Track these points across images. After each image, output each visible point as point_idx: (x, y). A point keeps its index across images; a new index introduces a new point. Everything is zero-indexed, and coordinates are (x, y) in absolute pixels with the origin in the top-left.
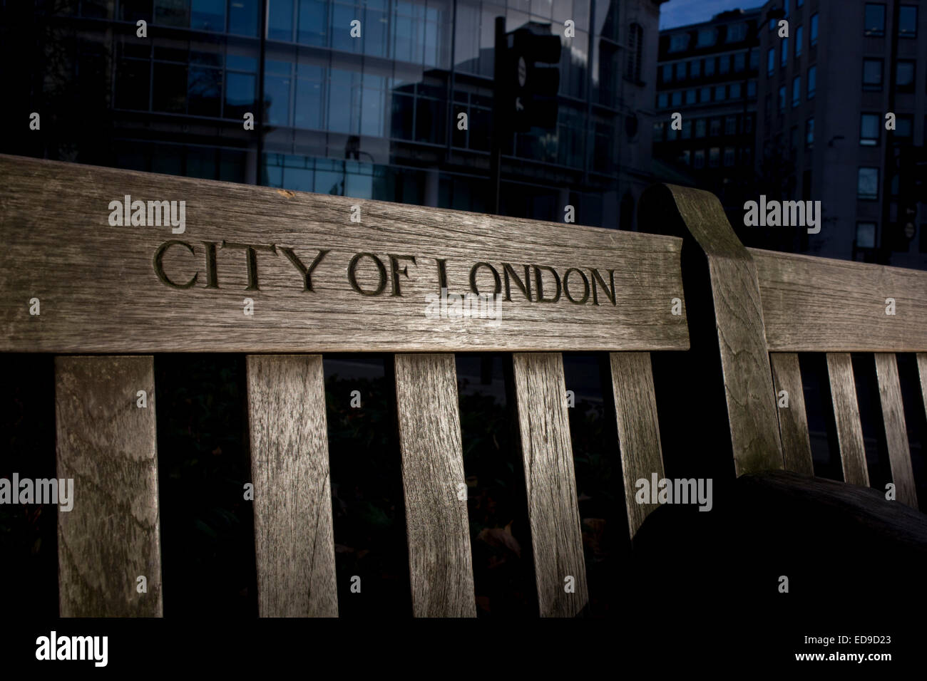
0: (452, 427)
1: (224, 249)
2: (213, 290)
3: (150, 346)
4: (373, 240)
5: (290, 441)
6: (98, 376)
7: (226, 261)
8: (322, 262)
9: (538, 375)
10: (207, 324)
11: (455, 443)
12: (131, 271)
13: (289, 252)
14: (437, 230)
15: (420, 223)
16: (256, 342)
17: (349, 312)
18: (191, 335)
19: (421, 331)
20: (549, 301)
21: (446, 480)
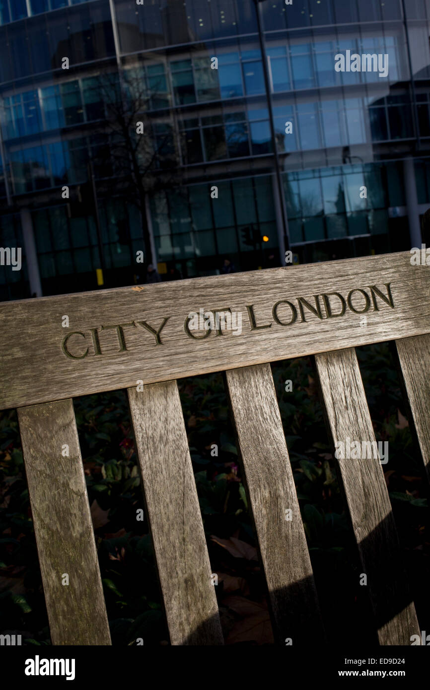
0: (273, 410)
1: (103, 331)
2: (99, 356)
3: (66, 395)
4: (200, 304)
5: (161, 435)
6: (42, 415)
7: (105, 338)
8: (166, 325)
9: (336, 366)
10: (97, 376)
11: (276, 420)
12: (50, 355)
13: (144, 324)
14: (245, 287)
15: (232, 286)
16: (129, 381)
17: (187, 352)
18: (89, 384)
19: (239, 354)
20: (337, 316)
21: (271, 444)
